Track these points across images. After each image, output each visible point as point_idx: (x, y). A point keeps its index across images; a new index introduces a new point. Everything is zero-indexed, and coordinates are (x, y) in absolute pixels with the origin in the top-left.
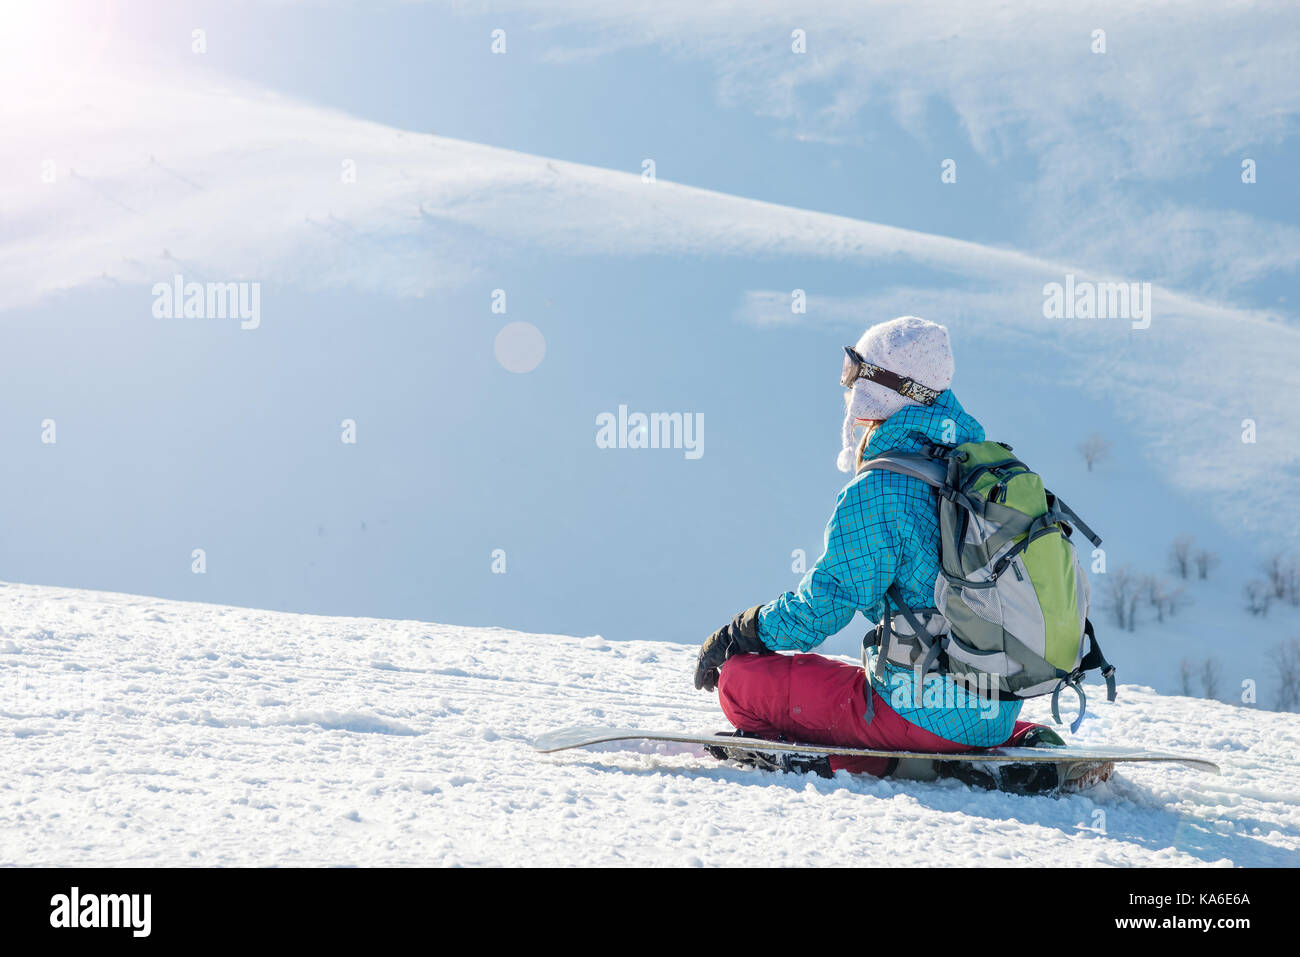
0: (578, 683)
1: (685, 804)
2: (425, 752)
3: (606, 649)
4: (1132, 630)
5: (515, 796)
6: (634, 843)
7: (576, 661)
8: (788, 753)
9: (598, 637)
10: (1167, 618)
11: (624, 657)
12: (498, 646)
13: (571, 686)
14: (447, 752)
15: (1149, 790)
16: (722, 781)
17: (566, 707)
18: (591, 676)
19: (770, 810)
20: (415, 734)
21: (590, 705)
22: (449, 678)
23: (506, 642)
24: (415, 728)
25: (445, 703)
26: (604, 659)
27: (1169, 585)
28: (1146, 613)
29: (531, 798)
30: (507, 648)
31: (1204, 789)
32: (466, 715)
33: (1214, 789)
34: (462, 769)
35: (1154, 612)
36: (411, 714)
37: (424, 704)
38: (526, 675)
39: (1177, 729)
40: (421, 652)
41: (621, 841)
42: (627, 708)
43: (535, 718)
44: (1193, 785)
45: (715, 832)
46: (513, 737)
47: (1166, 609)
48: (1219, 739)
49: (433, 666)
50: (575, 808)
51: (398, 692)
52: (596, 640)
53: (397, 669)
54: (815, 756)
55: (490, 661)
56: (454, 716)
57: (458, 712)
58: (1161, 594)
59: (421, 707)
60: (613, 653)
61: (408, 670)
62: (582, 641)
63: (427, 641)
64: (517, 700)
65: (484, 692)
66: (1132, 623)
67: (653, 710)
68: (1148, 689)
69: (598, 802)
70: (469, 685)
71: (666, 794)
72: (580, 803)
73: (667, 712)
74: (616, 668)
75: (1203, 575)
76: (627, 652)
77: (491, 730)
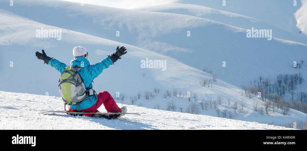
0: (49, 103)
1: (56, 120)
2: (18, 112)
3: (56, 98)
4: (148, 100)
5: (29, 119)
6: (44, 125)
7: (50, 100)
8: (76, 113)
9: (54, 96)
10: (153, 98)
11: (58, 99)
12: (38, 97)
13: (47, 103)
14: (22, 112)
15: (128, 119)
16: (63, 117)
17: (45, 106)
18: (51, 102)
19: (69, 121)
20: (18, 109)
21: (49, 106)
22: (28, 101)
23: (40, 97)
24: (19, 108)
25: (25, 105)
26: (55, 100)
27: (154, 94)
28: (150, 97)
29: (32, 119)
30: (40, 98)
31: (137, 119)
32: (28, 107)
33: (138, 119)
34: (23, 114)
35: (151, 97)
36: (20, 107)
37: (22, 105)
38: (41, 101)
39: (137, 111)
40: (25, 98)
41: (42, 125)
42: (55, 106)
43: (39, 107)
44: (135, 118)
45: (58, 124)
46: (34, 110)
47: (153, 97)
48: (142, 112)
49: (26, 100)
50: (38, 120)
51: (19, 103)
52: (54, 97)
53: (20, 100)
54: (81, 114)
55: (36, 99)
56: (27, 107)
57: (27, 106)
58: (153, 95)
59: (21, 106)
60: (56, 99)
61: (22, 100)
62: (52, 97)
63: (27, 96)
64: (37, 105)
65: (33, 104)
66: (148, 99)
67: (59, 107)
68: (136, 106)
69: (42, 119)
70: (31, 103)
71: (54, 119)
72: (39, 119)
73: (61, 107)
74: (56, 101)
75: (158, 92)
76: (59, 99)
77: (31, 109)
